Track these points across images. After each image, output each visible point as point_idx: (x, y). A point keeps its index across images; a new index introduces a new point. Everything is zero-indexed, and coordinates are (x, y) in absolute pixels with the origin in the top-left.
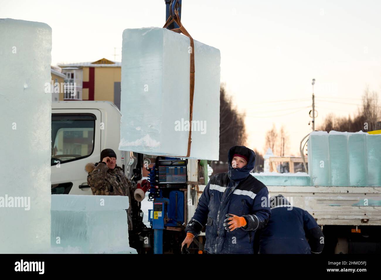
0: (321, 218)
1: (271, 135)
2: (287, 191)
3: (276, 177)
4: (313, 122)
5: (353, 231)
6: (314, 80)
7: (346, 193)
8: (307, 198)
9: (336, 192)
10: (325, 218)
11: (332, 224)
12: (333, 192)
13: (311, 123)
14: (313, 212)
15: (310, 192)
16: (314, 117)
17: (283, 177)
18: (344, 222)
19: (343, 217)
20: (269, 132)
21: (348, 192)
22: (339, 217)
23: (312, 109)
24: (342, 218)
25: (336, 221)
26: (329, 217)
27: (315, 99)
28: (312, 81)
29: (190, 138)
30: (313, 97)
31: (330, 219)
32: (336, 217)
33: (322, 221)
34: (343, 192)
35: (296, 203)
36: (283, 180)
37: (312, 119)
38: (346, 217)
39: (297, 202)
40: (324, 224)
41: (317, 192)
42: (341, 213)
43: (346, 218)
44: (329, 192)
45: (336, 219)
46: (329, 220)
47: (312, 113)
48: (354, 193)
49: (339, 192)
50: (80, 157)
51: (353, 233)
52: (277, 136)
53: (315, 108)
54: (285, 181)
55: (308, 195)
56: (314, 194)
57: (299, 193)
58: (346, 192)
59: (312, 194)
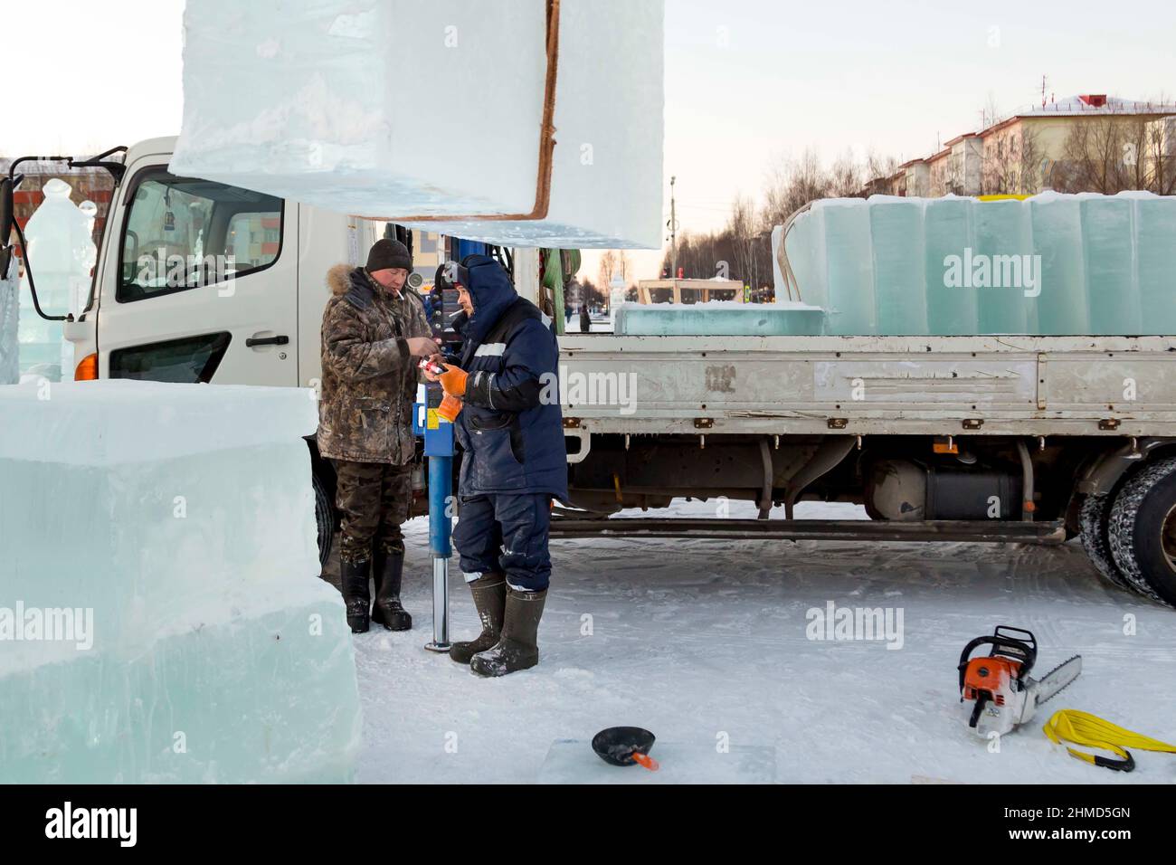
0: (858, 417)
1: (608, 258)
2: (768, 349)
3: (737, 313)
4: (673, 236)
5: (938, 449)
6: (673, 178)
7: (924, 353)
8: (819, 365)
9: (899, 350)
10: (868, 417)
11: (885, 432)
12: (889, 351)
13: (670, 238)
14: (838, 402)
15: (830, 350)
16: (673, 229)
17: (754, 312)
18: (918, 427)
19: (915, 414)
20: (605, 255)
21: (929, 349)
22: (905, 413)
23: (670, 218)
24: (913, 417)
25: (896, 424)
26: (878, 413)
27: (675, 204)
28: (671, 180)
29: (548, 125)
30: (673, 201)
31: (883, 419)
32: (897, 414)
33: (859, 423)
34: (917, 350)
35: (792, 378)
36: (756, 322)
37: (671, 233)
38: (922, 415)
39: (795, 376)
40: (864, 433)
41: (847, 350)
42: (909, 404)
43: (922, 417)
44: (881, 350)
45: (896, 419)
46: (877, 422)
47: (671, 223)
48: (944, 353)
49: (906, 350)
50: (249, 268)
51: (936, 454)
52: (615, 259)
53: (676, 217)
54: (761, 323)
55: (823, 357)
56: (838, 354)
57: (801, 352)
58: (925, 350)
59: (835, 355)
